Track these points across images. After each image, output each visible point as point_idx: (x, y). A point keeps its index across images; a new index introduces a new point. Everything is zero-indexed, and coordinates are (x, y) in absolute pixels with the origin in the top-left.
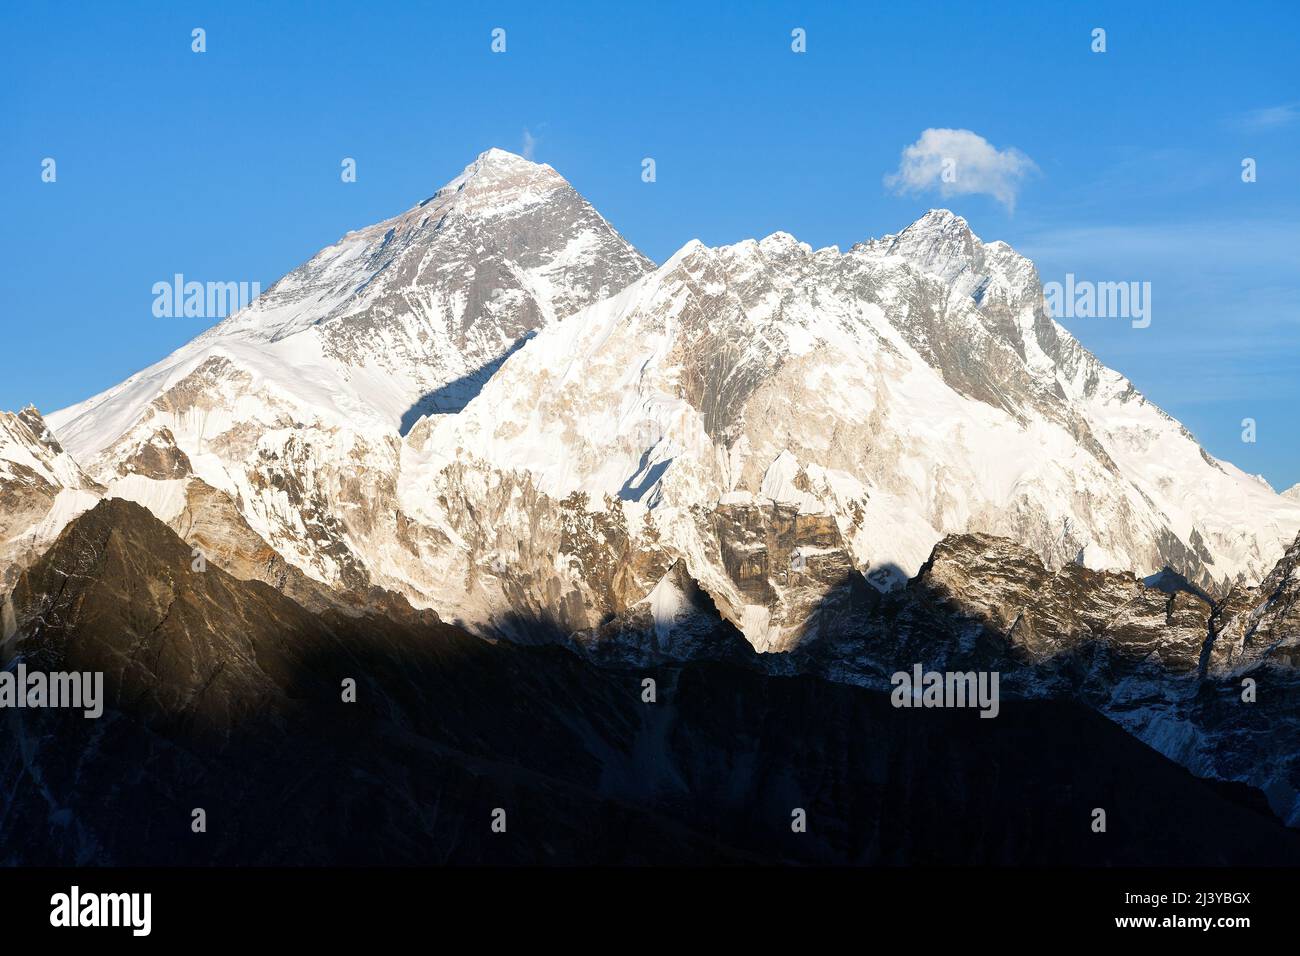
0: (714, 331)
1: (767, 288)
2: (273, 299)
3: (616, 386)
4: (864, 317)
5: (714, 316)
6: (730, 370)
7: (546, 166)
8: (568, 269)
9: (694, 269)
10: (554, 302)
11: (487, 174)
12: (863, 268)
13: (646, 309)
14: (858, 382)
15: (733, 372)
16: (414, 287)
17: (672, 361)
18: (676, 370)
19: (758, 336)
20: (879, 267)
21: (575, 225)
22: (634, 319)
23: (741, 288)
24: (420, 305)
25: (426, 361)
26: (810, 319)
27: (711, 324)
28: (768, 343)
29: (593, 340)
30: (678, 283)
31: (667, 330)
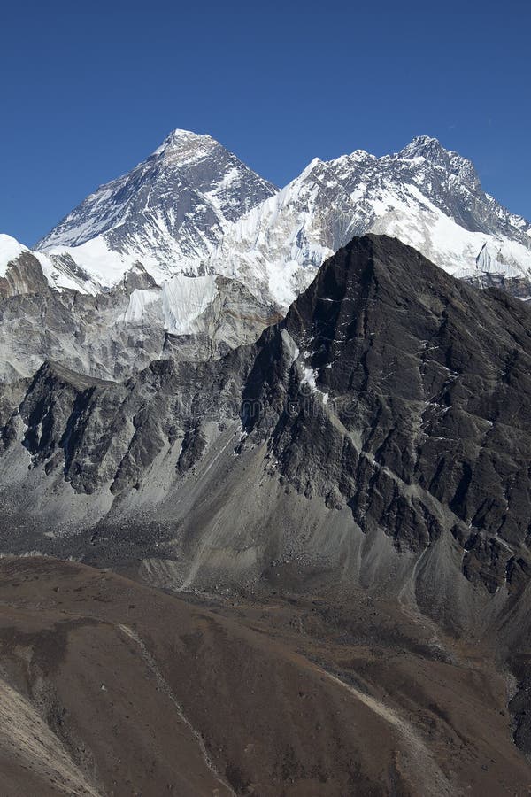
0: (334, 207)
1: (358, 181)
2: (65, 226)
3: (286, 244)
4: (410, 192)
5: (333, 199)
6: (346, 228)
7: (207, 136)
8: (227, 190)
9: (318, 174)
10: (222, 209)
11: (175, 143)
12: (404, 166)
13: (296, 199)
14: (414, 228)
15: (348, 230)
16: (147, 209)
17: (314, 226)
18: (318, 232)
19: (359, 208)
20: (412, 164)
21: (227, 166)
22: (290, 205)
23: (343, 182)
24: (152, 218)
25: (160, 248)
26: (383, 196)
27: (332, 203)
28: (364, 211)
29: (269, 220)
30: (312, 183)
31: (310, 209)
